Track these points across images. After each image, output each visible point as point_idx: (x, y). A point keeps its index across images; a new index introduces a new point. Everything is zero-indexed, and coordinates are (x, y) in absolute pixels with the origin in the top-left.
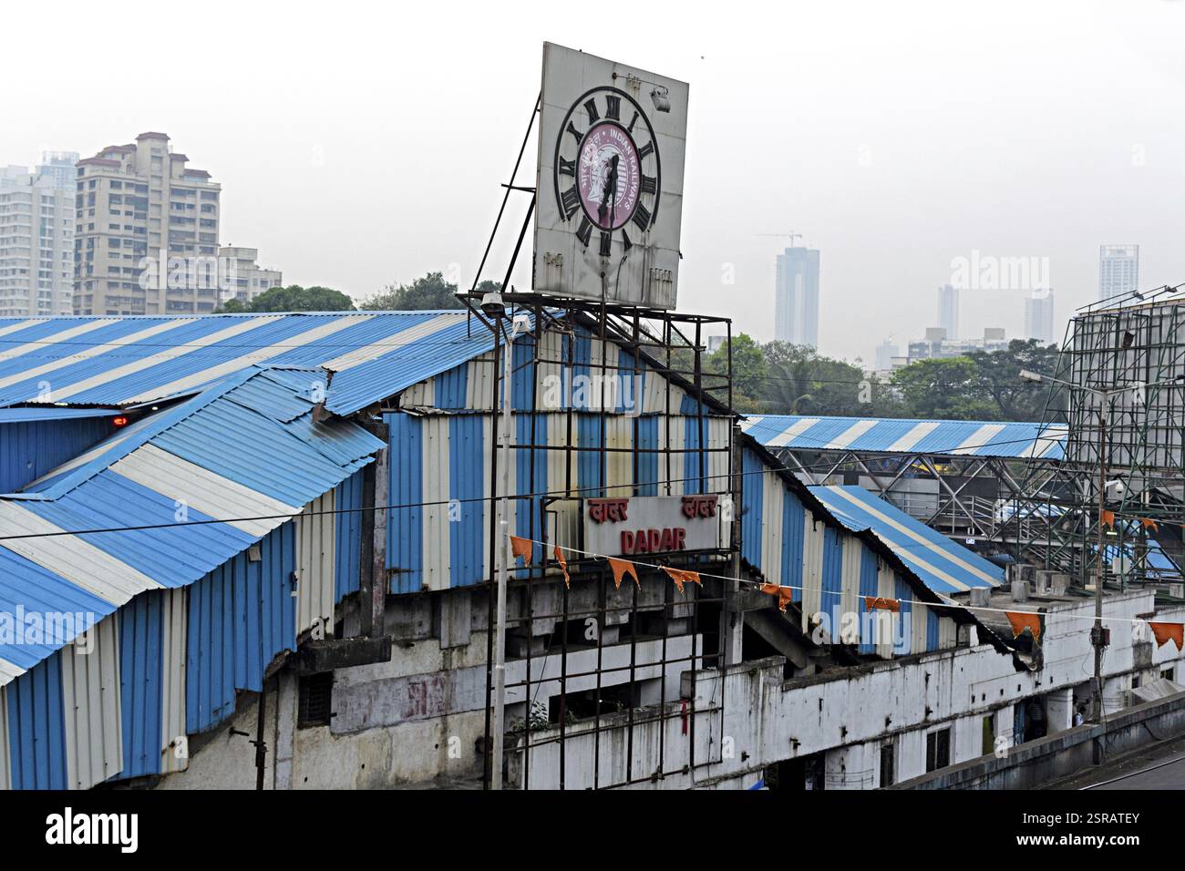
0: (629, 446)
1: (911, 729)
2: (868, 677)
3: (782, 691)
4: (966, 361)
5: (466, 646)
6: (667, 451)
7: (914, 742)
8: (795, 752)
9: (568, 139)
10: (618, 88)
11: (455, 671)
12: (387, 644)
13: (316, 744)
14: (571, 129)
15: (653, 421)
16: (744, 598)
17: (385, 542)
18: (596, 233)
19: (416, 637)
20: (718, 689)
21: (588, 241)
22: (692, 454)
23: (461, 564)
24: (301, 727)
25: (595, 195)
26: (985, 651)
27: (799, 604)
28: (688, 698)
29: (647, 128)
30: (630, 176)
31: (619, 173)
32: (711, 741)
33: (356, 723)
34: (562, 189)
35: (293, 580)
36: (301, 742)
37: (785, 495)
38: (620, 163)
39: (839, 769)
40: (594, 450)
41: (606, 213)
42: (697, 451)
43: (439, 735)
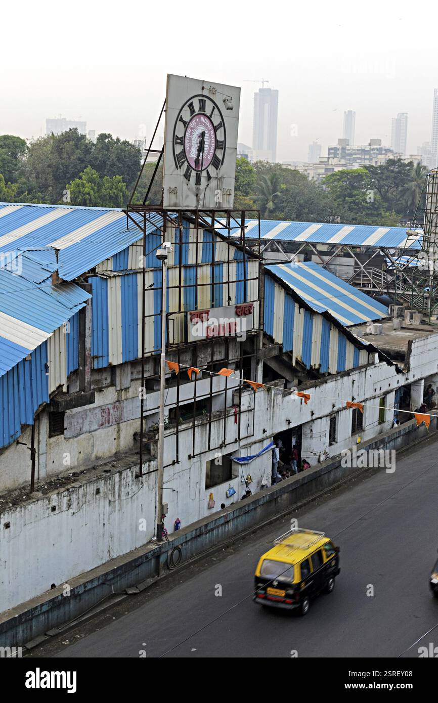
0: (209, 282)
1: (345, 408)
2: (324, 385)
3: (283, 397)
4: (363, 171)
5: (128, 388)
6: (228, 282)
7: (346, 415)
8: (289, 427)
9: (180, 125)
10: (205, 94)
11: (123, 401)
12: (93, 395)
13: (57, 444)
14: (181, 120)
15: (221, 266)
16: (265, 352)
17: (91, 344)
18: (193, 173)
19: (104, 386)
20: (253, 399)
21: (189, 178)
22: (240, 282)
23: (127, 349)
24: (50, 437)
25: (193, 154)
26: (382, 366)
27: (291, 352)
28: (237, 405)
29: (219, 114)
30: (211, 141)
31: (205, 140)
32: (248, 426)
33: (76, 432)
34: (177, 152)
35: (46, 367)
36: (51, 444)
37: (285, 297)
38: (206, 135)
39: (309, 431)
40: (192, 286)
41: (199, 163)
42: (243, 280)
43: (116, 433)
